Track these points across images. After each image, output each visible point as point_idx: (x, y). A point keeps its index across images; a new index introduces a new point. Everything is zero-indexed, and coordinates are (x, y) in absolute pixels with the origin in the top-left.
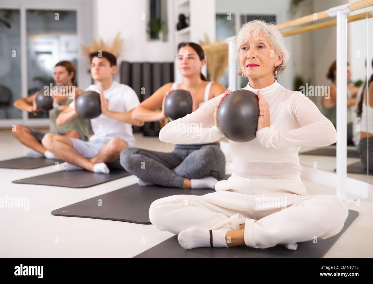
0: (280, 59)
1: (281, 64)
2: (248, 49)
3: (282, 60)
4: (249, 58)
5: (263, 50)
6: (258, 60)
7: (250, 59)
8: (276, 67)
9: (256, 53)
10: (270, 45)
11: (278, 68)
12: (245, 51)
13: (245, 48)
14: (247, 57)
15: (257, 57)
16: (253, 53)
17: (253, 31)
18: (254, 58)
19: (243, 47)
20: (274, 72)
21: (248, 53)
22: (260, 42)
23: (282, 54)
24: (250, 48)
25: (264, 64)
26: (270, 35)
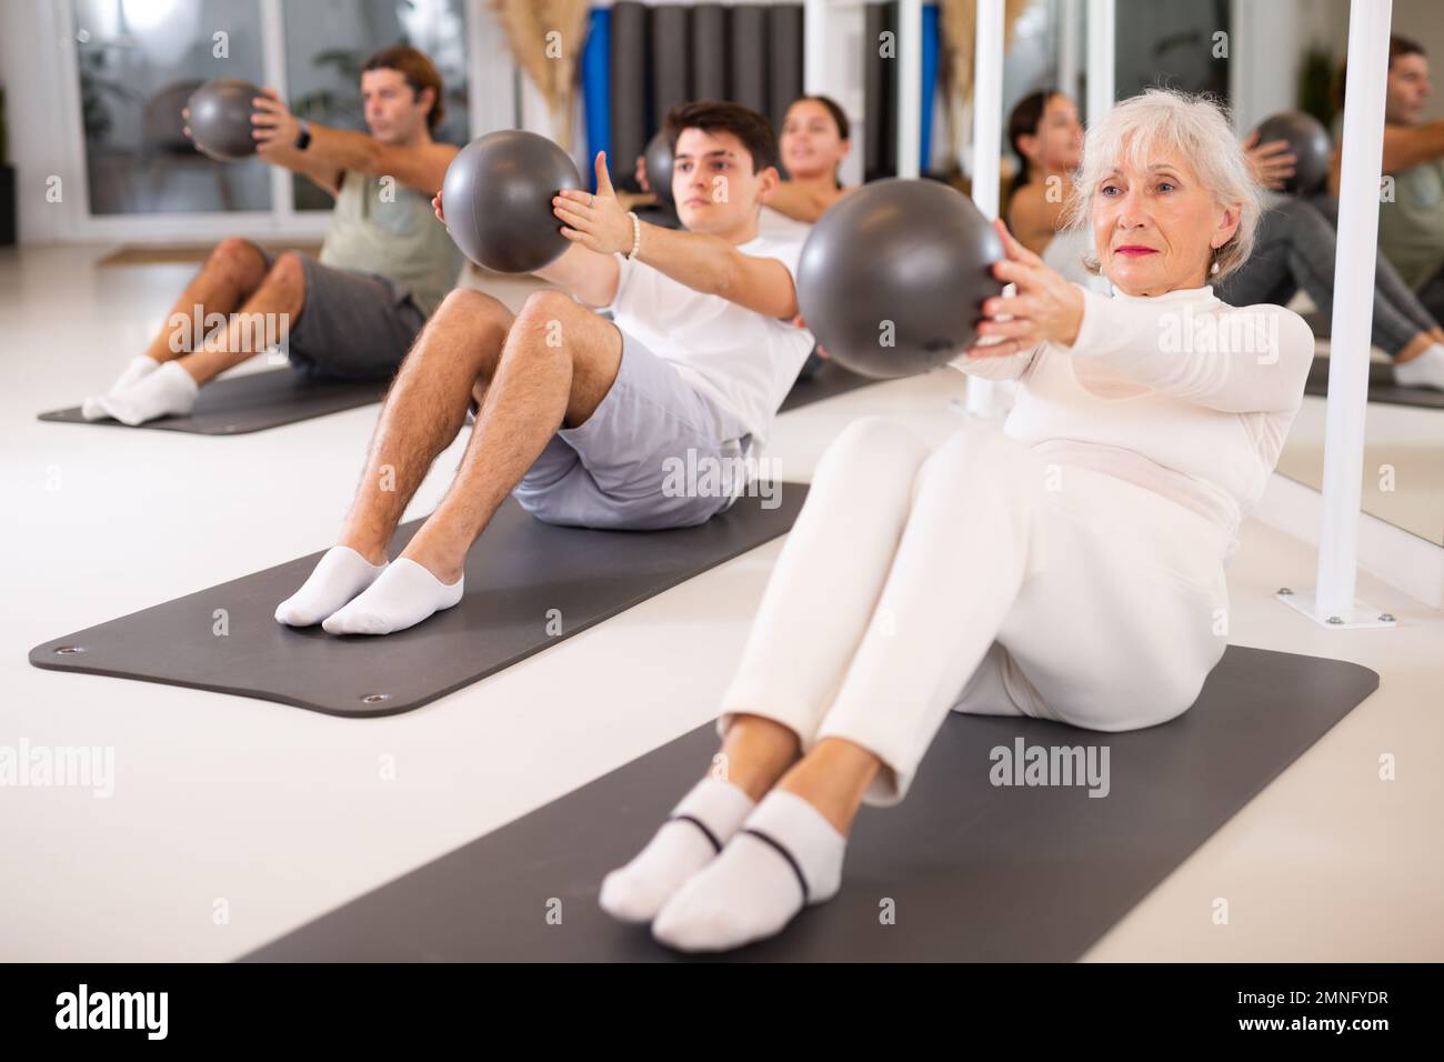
0: (1230, 222)
1: (1232, 240)
2: (1123, 192)
3: (1236, 225)
4: (1123, 227)
5: (1169, 200)
6: (1155, 232)
7: (1128, 231)
8: (1217, 249)
9: (1150, 208)
10: (1198, 181)
11: (1225, 255)
12: (1114, 201)
13: (1110, 190)
14: (1120, 222)
15: (1153, 222)
16: (1136, 206)
17: (1131, 136)
18: (1141, 226)
19: (1105, 186)
20: (1210, 266)
21: (1122, 209)
22: (1163, 170)
23: (1239, 204)
24: (1128, 189)
25: (1173, 247)
26: (1198, 145)
